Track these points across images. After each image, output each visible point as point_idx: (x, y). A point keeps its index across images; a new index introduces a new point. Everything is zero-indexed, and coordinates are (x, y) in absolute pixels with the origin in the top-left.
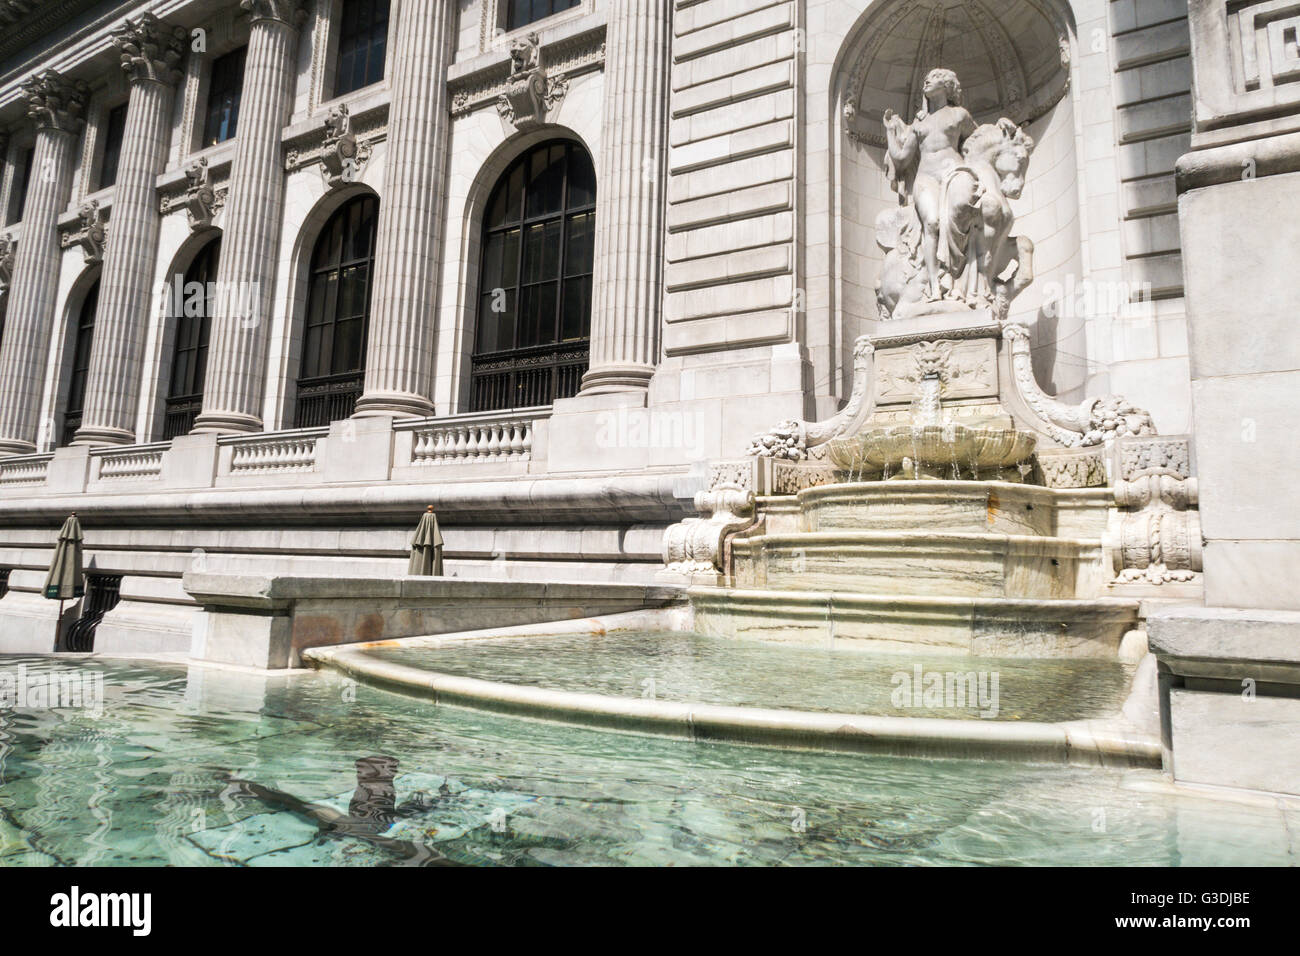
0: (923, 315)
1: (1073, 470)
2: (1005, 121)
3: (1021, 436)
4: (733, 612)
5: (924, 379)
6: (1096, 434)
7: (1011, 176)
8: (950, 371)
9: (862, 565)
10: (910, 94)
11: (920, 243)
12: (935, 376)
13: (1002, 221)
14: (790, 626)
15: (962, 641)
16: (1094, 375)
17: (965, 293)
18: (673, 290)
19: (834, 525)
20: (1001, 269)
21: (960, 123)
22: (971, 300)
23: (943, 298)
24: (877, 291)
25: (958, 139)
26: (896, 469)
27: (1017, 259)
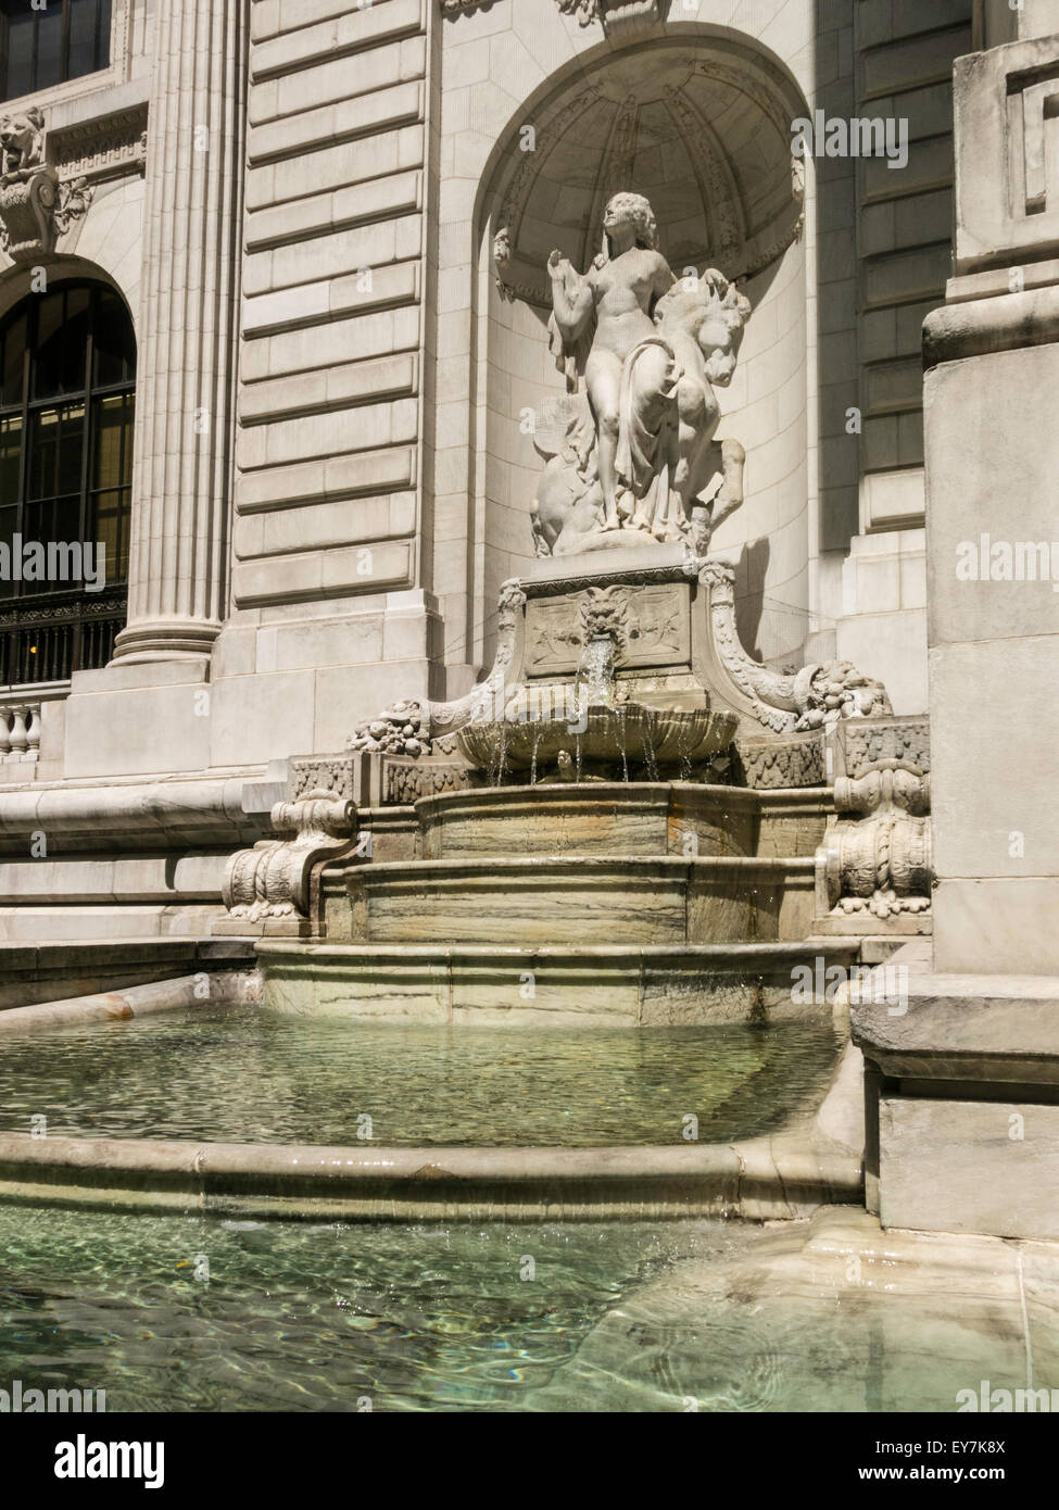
0: (592, 550)
1: (784, 764)
2: (713, 273)
3: (719, 718)
4: (314, 977)
5: (591, 640)
6: (814, 715)
7: (718, 352)
8: (627, 630)
9: (497, 904)
10: (587, 229)
11: (592, 448)
12: (607, 636)
13: (705, 418)
14: (392, 994)
15: (624, 1006)
16: (816, 634)
17: (651, 520)
18: (245, 511)
19: (462, 848)
20: (701, 486)
21: (652, 275)
22: (658, 529)
23: (621, 527)
24: (533, 516)
25: (649, 297)
26: (549, 768)
27: (723, 473)
